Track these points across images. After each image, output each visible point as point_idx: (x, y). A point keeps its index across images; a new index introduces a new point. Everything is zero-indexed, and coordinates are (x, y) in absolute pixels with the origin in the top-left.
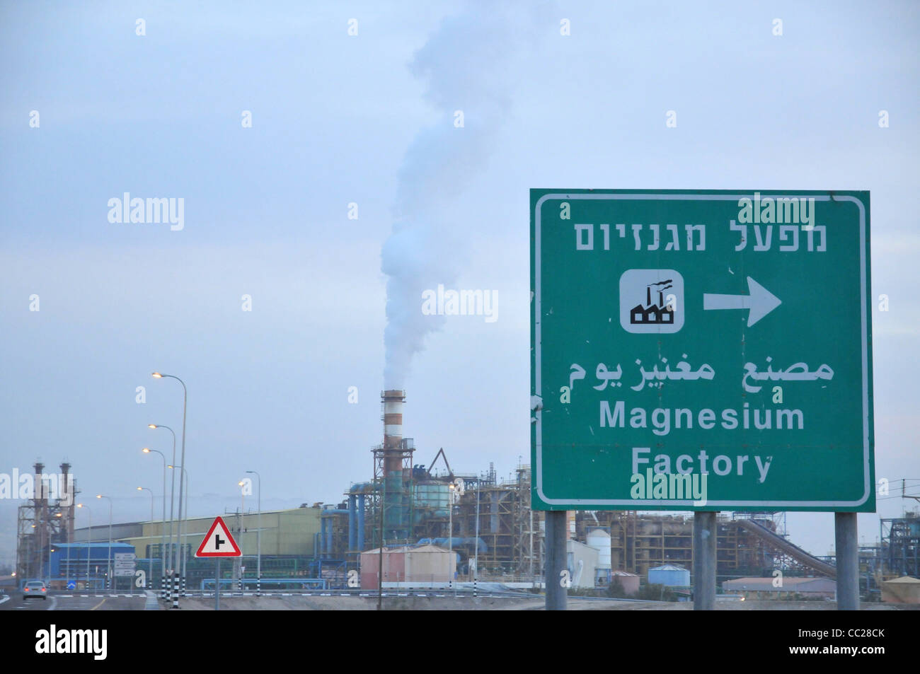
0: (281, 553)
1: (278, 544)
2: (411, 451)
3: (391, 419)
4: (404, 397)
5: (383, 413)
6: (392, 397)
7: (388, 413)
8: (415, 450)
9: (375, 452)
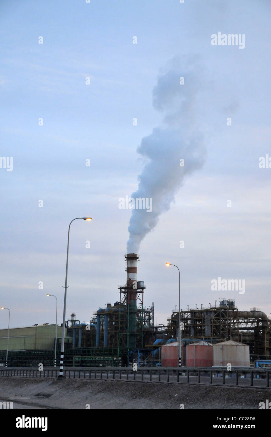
0: (37, 349)
1: (35, 344)
2: (143, 288)
3: (131, 270)
4: (138, 258)
5: (126, 267)
6: (132, 258)
7: (129, 266)
8: (145, 288)
9: (121, 289)
